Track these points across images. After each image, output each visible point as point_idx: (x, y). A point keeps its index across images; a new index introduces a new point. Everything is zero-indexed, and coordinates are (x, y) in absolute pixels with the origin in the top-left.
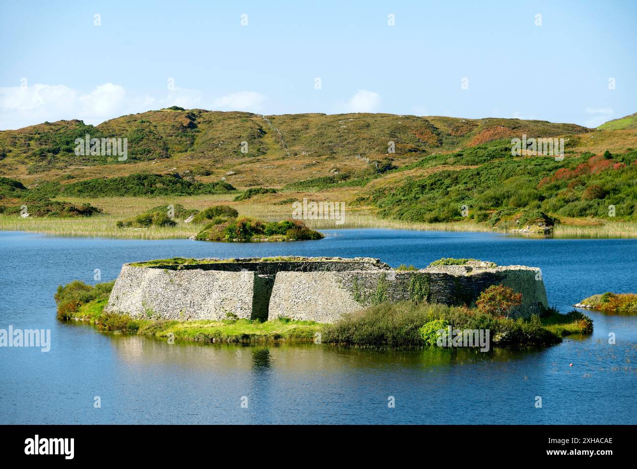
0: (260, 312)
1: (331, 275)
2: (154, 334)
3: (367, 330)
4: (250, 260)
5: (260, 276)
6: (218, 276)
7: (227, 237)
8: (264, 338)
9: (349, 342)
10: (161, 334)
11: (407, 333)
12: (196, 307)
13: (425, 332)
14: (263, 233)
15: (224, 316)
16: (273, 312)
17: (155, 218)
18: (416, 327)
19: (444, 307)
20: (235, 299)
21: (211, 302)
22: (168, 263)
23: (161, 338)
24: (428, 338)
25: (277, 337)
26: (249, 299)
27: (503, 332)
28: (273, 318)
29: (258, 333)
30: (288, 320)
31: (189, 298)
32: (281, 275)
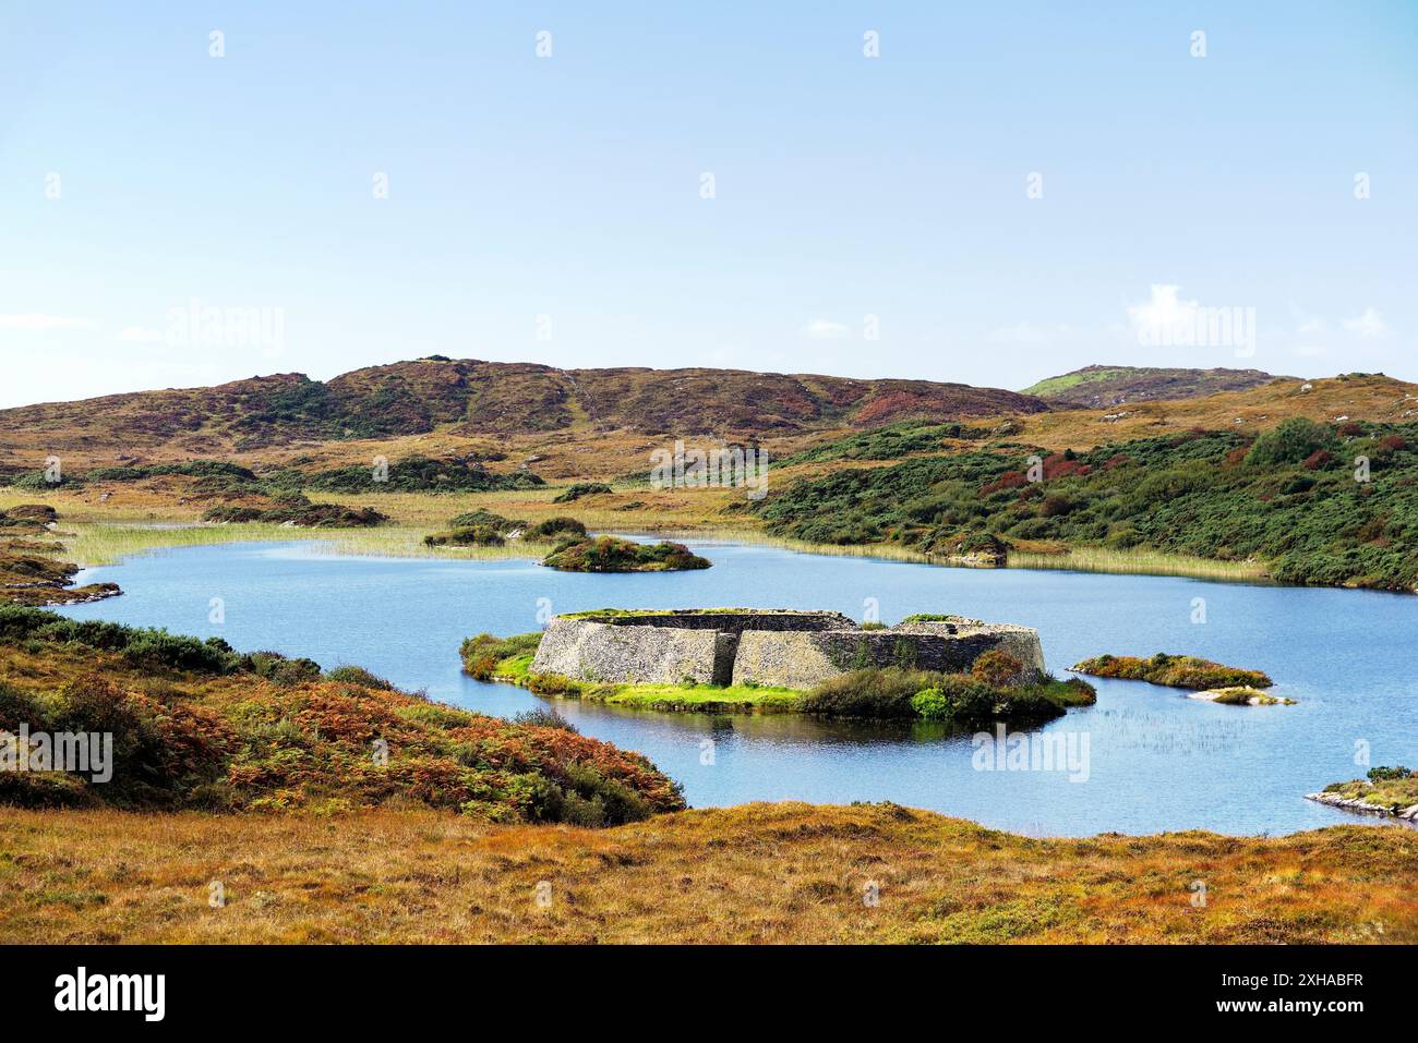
0: (723, 677)
1: (805, 635)
2: (602, 700)
3: (851, 699)
4: (690, 612)
5: (722, 634)
6: (672, 634)
7: (587, 563)
8: (734, 707)
9: (831, 712)
10: (612, 699)
11: (897, 702)
12: (646, 669)
13: (917, 703)
14: (635, 559)
15: (681, 680)
16: (738, 677)
17: (477, 533)
18: (908, 697)
19: (937, 674)
20: (693, 660)
21: (665, 664)
22: (599, 614)
23: (613, 705)
24: (921, 709)
25: (749, 705)
26: (710, 660)
27: (1003, 703)
28: (738, 682)
29: (726, 700)
30: (755, 686)
31: (638, 659)
32: (747, 634)
